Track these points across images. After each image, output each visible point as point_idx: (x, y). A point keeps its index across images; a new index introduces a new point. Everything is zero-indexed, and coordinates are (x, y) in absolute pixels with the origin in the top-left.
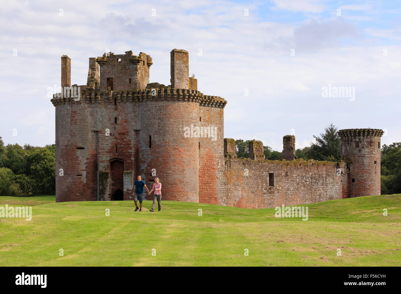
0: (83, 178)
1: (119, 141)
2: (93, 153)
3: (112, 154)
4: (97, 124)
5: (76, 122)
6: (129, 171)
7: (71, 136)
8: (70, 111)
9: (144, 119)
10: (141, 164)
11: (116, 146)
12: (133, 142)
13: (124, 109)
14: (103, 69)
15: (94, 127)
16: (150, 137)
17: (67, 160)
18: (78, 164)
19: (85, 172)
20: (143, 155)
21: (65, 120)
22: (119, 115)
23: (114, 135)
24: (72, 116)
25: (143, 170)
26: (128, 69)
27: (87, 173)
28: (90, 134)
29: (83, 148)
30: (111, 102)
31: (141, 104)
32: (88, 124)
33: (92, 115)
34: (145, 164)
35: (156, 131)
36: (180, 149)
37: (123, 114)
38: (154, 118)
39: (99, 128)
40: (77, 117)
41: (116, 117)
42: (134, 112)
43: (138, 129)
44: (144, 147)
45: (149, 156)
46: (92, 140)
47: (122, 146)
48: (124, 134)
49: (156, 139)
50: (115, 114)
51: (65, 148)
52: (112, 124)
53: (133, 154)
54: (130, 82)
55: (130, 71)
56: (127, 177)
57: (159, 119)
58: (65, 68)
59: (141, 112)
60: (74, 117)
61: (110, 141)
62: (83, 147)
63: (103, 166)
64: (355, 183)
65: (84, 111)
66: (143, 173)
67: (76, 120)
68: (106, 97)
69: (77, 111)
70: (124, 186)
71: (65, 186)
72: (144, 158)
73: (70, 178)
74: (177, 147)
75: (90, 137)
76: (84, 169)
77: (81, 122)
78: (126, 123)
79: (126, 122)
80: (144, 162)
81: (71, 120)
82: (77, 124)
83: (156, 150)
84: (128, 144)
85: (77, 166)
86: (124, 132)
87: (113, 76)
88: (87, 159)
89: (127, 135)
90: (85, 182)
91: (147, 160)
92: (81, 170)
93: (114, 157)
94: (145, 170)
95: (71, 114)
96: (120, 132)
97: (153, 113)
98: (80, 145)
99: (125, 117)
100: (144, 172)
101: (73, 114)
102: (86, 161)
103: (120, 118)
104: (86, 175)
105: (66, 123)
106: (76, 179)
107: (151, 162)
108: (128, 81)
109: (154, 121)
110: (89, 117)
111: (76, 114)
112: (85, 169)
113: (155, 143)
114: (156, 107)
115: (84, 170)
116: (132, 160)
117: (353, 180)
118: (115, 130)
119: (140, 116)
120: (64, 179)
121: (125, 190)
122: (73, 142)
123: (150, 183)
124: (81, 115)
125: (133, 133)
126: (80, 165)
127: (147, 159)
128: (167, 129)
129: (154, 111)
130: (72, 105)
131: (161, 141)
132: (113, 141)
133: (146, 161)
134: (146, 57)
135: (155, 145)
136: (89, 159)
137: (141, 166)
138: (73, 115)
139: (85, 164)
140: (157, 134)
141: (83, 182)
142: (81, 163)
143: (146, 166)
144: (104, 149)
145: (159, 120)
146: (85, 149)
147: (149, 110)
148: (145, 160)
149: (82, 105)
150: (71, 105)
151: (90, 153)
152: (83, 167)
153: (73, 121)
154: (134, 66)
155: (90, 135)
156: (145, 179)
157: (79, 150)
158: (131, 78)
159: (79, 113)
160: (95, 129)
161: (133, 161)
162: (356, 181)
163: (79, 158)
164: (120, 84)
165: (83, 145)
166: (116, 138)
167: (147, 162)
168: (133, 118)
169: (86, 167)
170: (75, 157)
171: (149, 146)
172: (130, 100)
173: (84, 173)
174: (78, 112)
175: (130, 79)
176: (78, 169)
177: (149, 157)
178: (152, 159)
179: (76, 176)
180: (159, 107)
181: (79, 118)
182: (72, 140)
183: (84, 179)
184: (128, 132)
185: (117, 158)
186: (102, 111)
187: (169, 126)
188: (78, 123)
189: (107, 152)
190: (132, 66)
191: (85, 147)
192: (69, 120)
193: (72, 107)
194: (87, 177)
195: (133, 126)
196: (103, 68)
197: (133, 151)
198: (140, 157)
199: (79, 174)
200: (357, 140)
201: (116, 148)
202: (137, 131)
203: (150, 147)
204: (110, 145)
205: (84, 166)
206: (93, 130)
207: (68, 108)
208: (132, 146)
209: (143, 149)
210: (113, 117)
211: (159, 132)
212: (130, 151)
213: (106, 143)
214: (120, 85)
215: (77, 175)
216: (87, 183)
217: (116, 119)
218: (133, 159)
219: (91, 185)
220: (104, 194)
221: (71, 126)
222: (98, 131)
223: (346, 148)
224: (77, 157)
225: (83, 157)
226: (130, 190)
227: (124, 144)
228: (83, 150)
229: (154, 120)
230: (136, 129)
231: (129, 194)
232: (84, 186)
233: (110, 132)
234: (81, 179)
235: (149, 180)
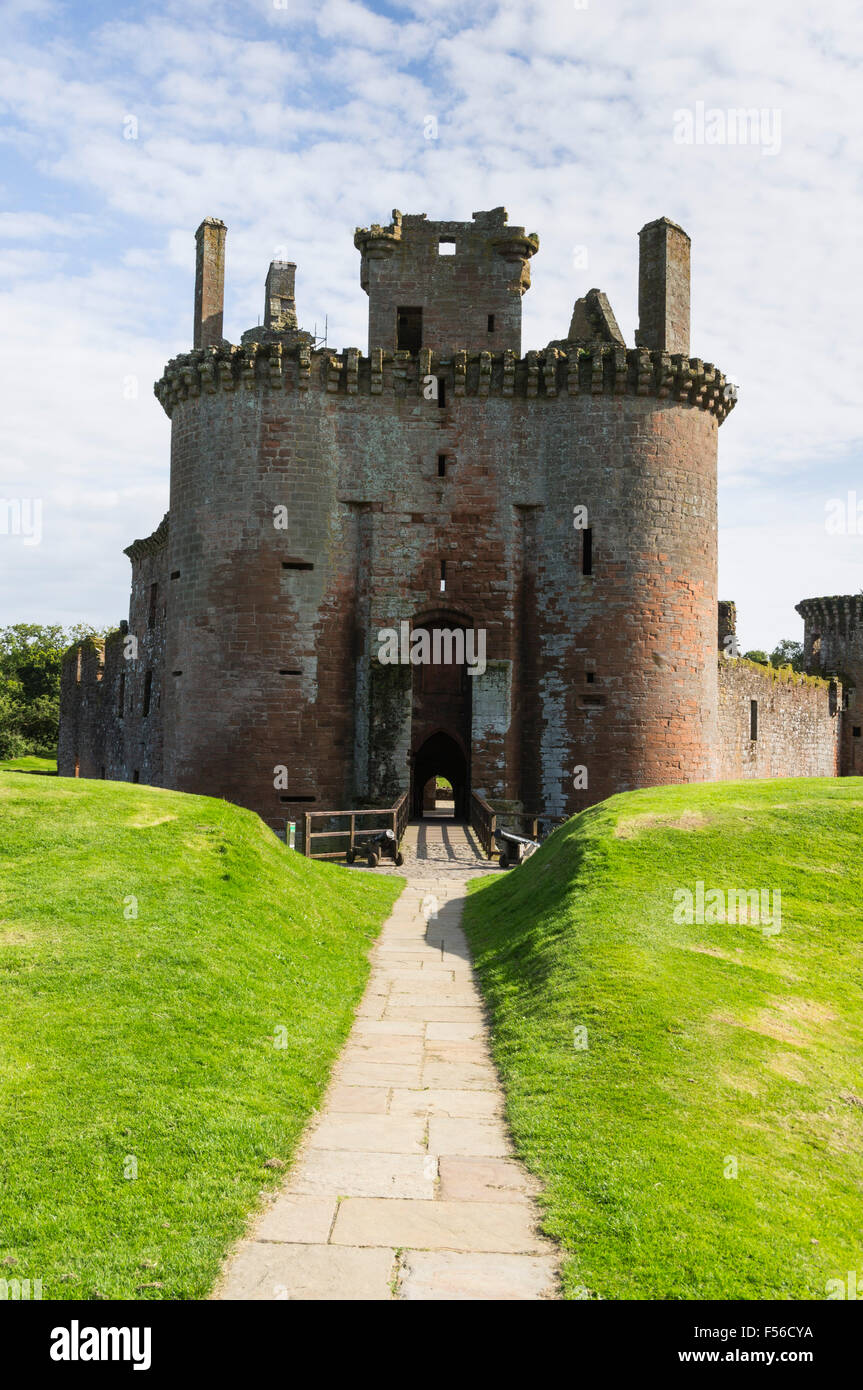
0: (305, 685)
1: (454, 545)
2: (344, 589)
3: (424, 596)
4: (367, 476)
5: (285, 463)
6: (494, 662)
7: (261, 514)
8: (258, 418)
9: (560, 463)
10: (542, 637)
11: (443, 562)
12: (511, 551)
13: (478, 423)
14: (383, 272)
15: (352, 485)
16: (588, 532)
17: (238, 610)
18: (289, 626)
19: (314, 660)
20: (552, 602)
21: (235, 453)
22: (456, 446)
23: (434, 521)
24: (264, 438)
25: (555, 660)
26: (484, 277)
27: (320, 663)
28: (335, 514)
29: (309, 567)
30: (421, 395)
31: (544, 405)
32: (330, 473)
33: (344, 438)
34: (565, 636)
35: (615, 511)
36: (693, 587)
37: (475, 441)
38: (607, 461)
39: (373, 491)
40: (288, 444)
41: (444, 453)
42: (521, 436)
43: (533, 501)
44: (560, 570)
45: (585, 606)
46: (341, 537)
47: (464, 563)
48: (476, 518)
49: (612, 543)
50: (442, 440)
51: (229, 561)
52: (428, 479)
53: (511, 596)
54: (491, 328)
55: (493, 287)
56: (486, 685)
57: (625, 466)
58: (217, 265)
59: (547, 437)
60: (277, 441)
61: (416, 543)
62: (308, 560)
65: (317, 422)
66: (555, 669)
67: (283, 453)
68: (403, 374)
69: (288, 420)
70: (474, 717)
71: (229, 715)
72: (561, 612)
73: (252, 683)
74: (685, 578)
75: (335, 525)
76: (311, 646)
77: (304, 464)
78: (483, 479)
79: (485, 472)
80: (562, 629)
81: (262, 454)
82: (286, 471)
83: (612, 584)
84: (492, 560)
85: (283, 635)
86: (478, 509)
87: (423, 302)
88: (322, 609)
89: (490, 523)
90: (312, 700)
91: (576, 620)
92: (299, 653)
93: (432, 605)
94: (562, 660)
95: (264, 430)
96: (459, 509)
97: (602, 440)
98: (298, 553)
99: (483, 453)
100: (561, 667)
101: (271, 430)
102: (317, 617)
103: (461, 457)
104: (318, 674)
105: (240, 463)
106: (280, 687)
107: (590, 630)
108: (482, 321)
109: (606, 473)
110: (334, 447)
111: (285, 429)
112: (314, 649)
113: (610, 556)
114: (617, 419)
115: (312, 653)
116: (509, 620)
118: (439, 502)
119: (540, 451)
120: (225, 685)
121: (478, 734)
122: (267, 539)
123: (586, 711)
124: (305, 438)
125: (514, 516)
126: (296, 630)
127: (572, 616)
128: (656, 504)
129: (609, 432)
130: (266, 394)
131: (632, 549)
132: (431, 544)
133: (568, 624)
135: (607, 563)
136: (331, 610)
137: (544, 643)
138: (272, 435)
139: (316, 627)
140: (618, 521)
141: (306, 700)
142: (297, 625)
143: (571, 643)
144: (391, 574)
145: (626, 470)
146: (316, 571)
147: (586, 430)
148: (565, 619)
149: (308, 396)
150: (261, 395)
151: (334, 588)
152: (308, 640)
153: (271, 459)
154: (509, 267)
155: (337, 518)
156: (564, 694)
157: (293, 572)
158: (493, 312)
159: (297, 429)
160: (356, 495)
161: (512, 625)
163: (292, 603)
164: (451, 332)
165: (308, 553)
166: (440, 533)
167: (572, 630)
168: (513, 460)
169: (319, 642)
170: (276, 598)
171: (580, 567)
172: (508, 387)
173: (311, 665)
174: (291, 423)
175: (491, 319)
176: (287, 646)
177: (584, 610)
178: (595, 618)
179: (277, 674)
180: (627, 418)
181: (295, 445)
182: (263, 534)
183: (309, 689)
184: (491, 511)
185: (442, 610)
186: (387, 425)
188: (288, 467)
189: (402, 585)
190: (499, 266)
191: (317, 561)
192: (254, 452)
193: (266, 403)
194: (320, 679)
195: (513, 488)
196: (385, 268)
197: (510, 585)
198: (541, 607)
199: (291, 668)
201: (440, 569)
202: (524, 509)
203: (587, 570)
204: (416, 558)
205: (312, 636)
206: (348, 498)
207: (251, 404)
208: (508, 564)
209: (552, 578)
210: (434, 452)
211: (626, 516)
212: (498, 584)
213: (398, 552)
214: (450, 336)
215: (283, 672)
216: (318, 702)
217: (443, 459)
218: (510, 614)
219: (336, 711)
220: (391, 747)
221: (261, 478)
222: (368, 504)
224: (286, 600)
225: (309, 601)
226: (497, 736)
227: (475, 556)
228: (309, 572)
229: (608, 470)
230: (523, 500)
231: (492, 750)
232: (307, 714)
233: (417, 509)
234: (297, 685)
235: (580, 696)
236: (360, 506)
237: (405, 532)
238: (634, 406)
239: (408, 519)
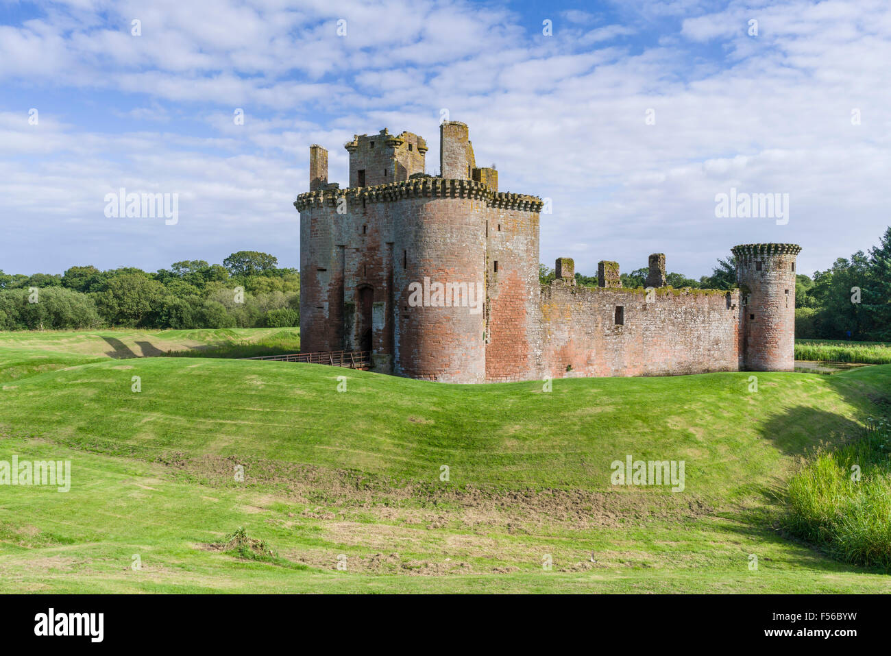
0: (325, 312)
1: (368, 259)
2: (338, 277)
3: (359, 279)
4: (343, 236)
5: (317, 234)
6: (379, 303)
7: (311, 253)
8: (310, 219)
9: (398, 226)
10: (394, 293)
11: (365, 266)
12: (385, 261)
13: (375, 213)
15: (339, 240)
16: (405, 252)
18: (319, 292)
19: (327, 303)
20: (396, 279)
22: (368, 222)
23: (362, 251)
24: (312, 226)
25: (396, 301)
26: (383, 156)
27: (330, 305)
28: (334, 250)
29: (325, 270)
30: (358, 204)
31: (395, 204)
32: (332, 236)
33: (336, 223)
34: (399, 292)
35: (413, 244)
36: (447, 271)
37: (374, 220)
38: (410, 224)
39: (345, 241)
40: (318, 227)
41: (365, 225)
42: (387, 217)
43: (391, 241)
44: (398, 268)
46: (336, 258)
47: (371, 266)
48: (374, 249)
49: (412, 256)
50: (364, 221)
51: (304, 270)
52: (360, 235)
53: (385, 278)
54: (386, 175)
55: (386, 158)
56: (376, 312)
58: (315, 161)
59: (395, 216)
60: (314, 226)
61: (357, 259)
62: (325, 268)
63: (350, 295)
64: (754, 321)
65: (327, 218)
67: (317, 230)
68: (353, 197)
69: (318, 218)
70: (373, 324)
72: (398, 284)
73: (311, 312)
74: (442, 268)
75: (334, 254)
76: (326, 298)
77: (323, 234)
78: (376, 234)
79: (377, 231)
81: (312, 231)
82: (317, 237)
83: (411, 272)
84: (379, 263)
85: (318, 294)
86: (374, 245)
87: (365, 168)
88: (329, 285)
89: (378, 250)
90: (327, 317)
92: (322, 301)
93: (362, 282)
94: (398, 301)
95: (311, 223)
96: (369, 246)
97: (408, 216)
98: (321, 265)
99: (376, 224)
100: (398, 304)
102: (328, 288)
103: (369, 226)
104: (329, 308)
105: (306, 235)
106: (317, 313)
107: (405, 290)
108: (382, 172)
110: (333, 226)
111: (317, 222)
113: (411, 261)
115: (326, 301)
116: (384, 287)
117: (752, 317)
118: (363, 243)
119: (393, 222)
121: (374, 330)
122: (313, 261)
123: (404, 321)
124: (323, 224)
125: (386, 247)
126: (321, 293)
127: (401, 285)
128: (428, 239)
129: (410, 213)
130: (312, 210)
131: (418, 258)
132: (361, 260)
133: (399, 288)
134: (416, 140)
135: (410, 264)
136: (333, 285)
137: (395, 295)
138: (313, 224)
139: (328, 291)
140: (414, 248)
141: (325, 318)
142: (322, 291)
143: (400, 295)
144: (350, 271)
145: (416, 227)
146: (328, 271)
147: (404, 213)
148: (399, 286)
149: (324, 209)
150: (310, 210)
151: (334, 277)
152: (325, 296)
153: (313, 233)
154: (391, 150)
155: (335, 252)
156: (399, 315)
157: (320, 273)
158: (386, 168)
159: (320, 221)
160: (340, 243)
161: (385, 289)
162: (756, 317)
163: (320, 284)
164: (373, 178)
165: (325, 265)
166: (364, 255)
167: (401, 290)
168: (385, 226)
169: (329, 297)
170: (315, 282)
171: (403, 266)
173: (326, 305)
175: (386, 170)
176: (319, 298)
177: (403, 282)
179: (316, 309)
180: (416, 206)
181: (320, 227)
182: (311, 259)
183: (326, 314)
184: (378, 246)
185: (364, 284)
186: (348, 217)
187: (429, 235)
189: (353, 275)
190: (388, 150)
191: (328, 269)
192: (309, 231)
193: (312, 213)
194: (330, 310)
195: (385, 237)
197: (384, 274)
198: (394, 281)
199: (320, 306)
200: (759, 260)
201: (364, 269)
202: (391, 244)
203: (405, 268)
204: (357, 265)
205: (326, 295)
206: (338, 244)
207: (308, 214)
208: (384, 266)
209: (397, 270)
210: (361, 225)
211: (416, 245)
212: (381, 273)
213: (352, 263)
215: (318, 308)
216: (329, 319)
217: (365, 227)
218: (385, 285)
219: (336, 321)
220: (349, 334)
221: (311, 240)
222: (344, 246)
223: (743, 272)
224: (318, 282)
225: (325, 282)
226: (380, 330)
227: (374, 263)
228: (325, 272)
229: (410, 228)
230: (388, 241)
231: (379, 336)
232: (325, 322)
233: (357, 247)
234: (321, 312)
235: (403, 316)
236: (342, 247)
237: (354, 255)
238: (418, 202)
239: (354, 250)
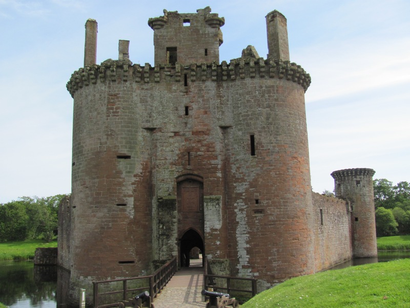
0: (128, 210)
1: (193, 145)
3: (180, 168)
4: (154, 117)
5: (118, 112)
6: (213, 197)
7: (107, 135)
8: (106, 94)
9: (238, 107)
10: (235, 184)
11: (189, 153)
12: (218, 147)
13: (202, 92)
14: (160, 34)
15: (147, 121)
16: (252, 138)
17: (98, 177)
18: (120, 184)
19: (132, 199)
20: (238, 168)
21: (96, 110)
22: (193, 102)
23: (184, 135)
24: (109, 102)
25: (241, 194)
26: (202, 34)
27: (135, 200)
28: (140, 134)
29: (129, 157)
32: (138, 116)
33: (143, 101)
34: (244, 183)
35: (264, 127)
37: (200, 100)
38: (259, 106)
39: (157, 123)
40: (119, 104)
41: (188, 105)
42: (220, 97)
43: (227, 125)
44: (241, 154)
45: (253, 169)
46: (143, 144)
47: (198, 153)
48: (203, 133)
49: (263, 141)
50: (185, 101)
51: (94, 156)
52: (181, 117)
53: (219, 167)
54: (206, 55)
55: (206, 38)
56: (210, 207)
57: (267, 107)
59: (232, 97)
60: (114, 103)
61: (176, 145)
62: (128, 154)
63: (165, 189)
64: (358, 222)
65: (132, 94)
66: (241, 198)
67: (117, 108)
68: (169, 73)
69: (119, 94)
70: (205, 222)
71: (95, 225)
72: (242, 173)
73: (106, 210)
74: (296, 156)
75: (140, 138)
76: (131, 193)
77: (126, 112)
78: (205, 116)
79: (206, 113)
80: (243, 180)
81: (108, 109)
82: (118, 116)
83: (264, 159)
84: (210, 150)
85: (118, 188)
86: (204, 128)
87: (177, 45)
88: (135, 176)
89: (208, 134)
90: (132, 217)
91: (249, 176)
92: (125, 196)
93: (185, 172)
94: (244, 194)
95: (109, 99)
96: (195, 129)
97: (255, 96)
98: (125, 151)
99: (204, 105)
100: (244, 197)
101: (112, 99)
102: (133, 179)
103: (194, 106)
104: (134, 205)
105: (99, 113)
106: (117, 211)
107: (256, 180)
108: (203, 51)
109: (259, 110)
110: (139, 105)
111: (118, 98)
112: (132, 194)
113: (263, 147)
114: (262, 87)
115: (131, 196)
116: (220, 177)
117: (356, 219)
118: (186, 126)
119: (229, 103)
120: (93, 212)
121: (207, 230)
122: (110, 146)
123: (256, 217)
124: (126, 101)
125: (219, 131)
126: (123, 186)
127: (247, 174)
128: (281, 124)
129: (259, 93)
130: (109, 84)
131: (272, 143)
132: (183, 145)
133: (246, 178)
135: (262, 150)
136: (139, 176)
137: (236, 187)
138: (112, 101)
139: (133, 184)
140: (265, 131)
141: (128, 217)
142: (124, 183)
143: (247, 186)
144: (166, 159)
145: (267, 109)
146: (132, 159)
147: (249, 93)
148: (244, 176)
149: (128, 84)
150: (107, 84)
151: (140, 166)
152: (129, 189)
153: (111, 111)
156: (245, 210)
157: (122, 160)
158: (206, 47)
159: (123, 98)
160: (148, 125)
161: (221, 179)
162: (359, 219)
163: (122, 173)
164: (189, 56)
165: (128, 151)
166: (186, 140)
167: (248, 180)
168: (218, 107)
169: (135, 191)
170: (114, 171)
171: (250, 152)
172: (214, 76)
173: (131, 202)
174: (120, 95)
175: (206, 51)
176: (120, 193)
177: (252, 171)
178: (258, 174)
179: (115, 206)
180: (266, 87)
181: (122, 104)
182: (108, 143)
183: (130, 212)
184: (209, 129)
185: (189, 174)
186: (162, 95)
187: (282, 119)
188: (119, 114)
189: (171, 164)
190: (210, 30)
191: (133, 155)
192: (104, 108)
193: (109, 87)
194: (135, 207)
195: (218, 119)
196: (161, 32)
197: (219, 162)
198: (233, 171)
199: (121, 203)
200: (358, 179)
201: (187, 155)
202: (224, 128)
203: (253, 153)
204: (177, 152)
205: (131, 188)
206: (146, 126)
207: (103, 88)
208: (218, 152)
209: (238, 158)
210: (183, 105)
211: (269, 129)
212: (213, 162)
213: (168, 149)
214: (189, 58)
215: (118, 205)
216: (135, 218)
217: (187, 109)
218: (219, 175)
219: (143, 221)
221: (107, 119)
222: (155, 129)
224: (120, 172)
225: (129, 172)
226: (216, 230)
227: (203, 150)
228: (129, 159)
229: (259, 109)
230: (223, 124)
231: (215, 237)
232: (129, 224)
233: (177, 130)
234: (125, 210)
235: (253, 210)
236: (151, 130)
237: (171, 140)
238: (269, 82)
239: (172, 134)
